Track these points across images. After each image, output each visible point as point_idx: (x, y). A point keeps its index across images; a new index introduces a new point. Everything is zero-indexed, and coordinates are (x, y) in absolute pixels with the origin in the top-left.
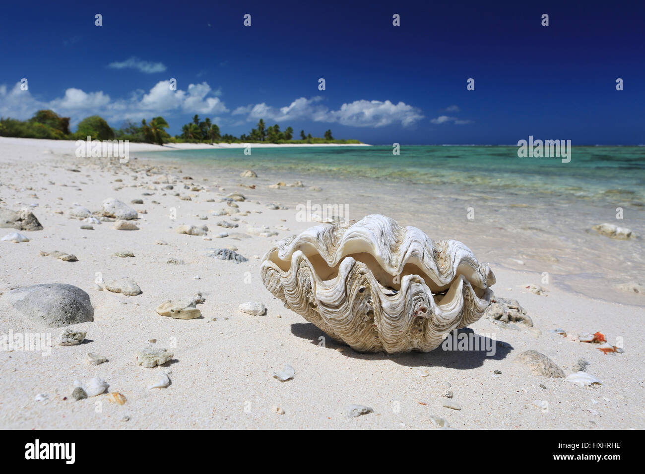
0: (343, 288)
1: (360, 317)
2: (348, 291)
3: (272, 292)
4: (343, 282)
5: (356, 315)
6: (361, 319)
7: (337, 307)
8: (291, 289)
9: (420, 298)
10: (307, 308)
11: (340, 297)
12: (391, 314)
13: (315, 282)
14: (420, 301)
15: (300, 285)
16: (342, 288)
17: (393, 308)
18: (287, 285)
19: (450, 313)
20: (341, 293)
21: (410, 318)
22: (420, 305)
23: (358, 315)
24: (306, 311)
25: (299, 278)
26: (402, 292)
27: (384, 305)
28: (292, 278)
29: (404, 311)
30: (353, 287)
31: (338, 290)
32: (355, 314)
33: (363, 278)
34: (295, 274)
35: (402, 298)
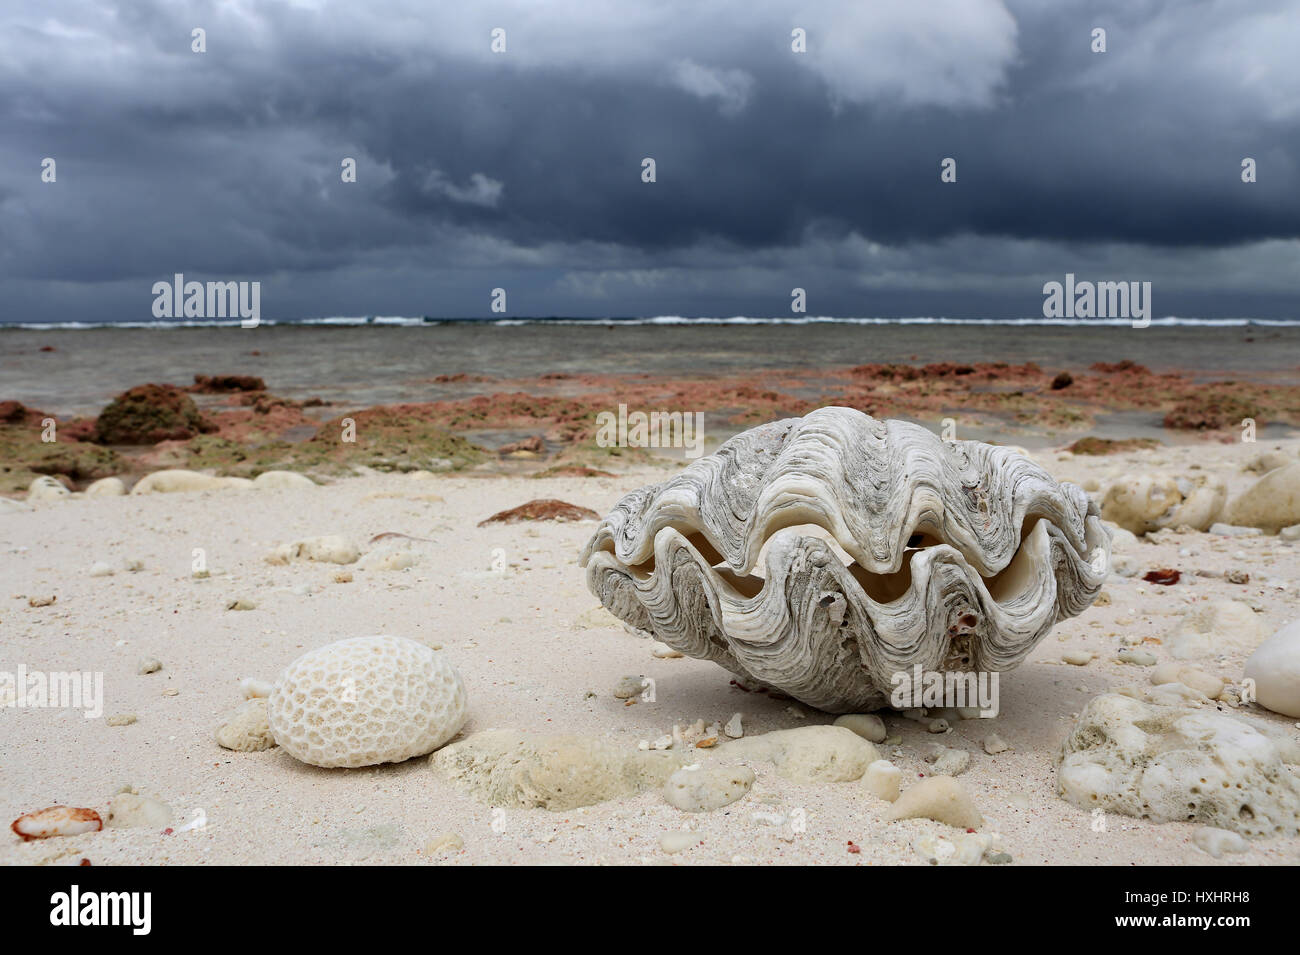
0: (784, 605)
1: (829, 653)
2: (796, 608)
3: (624, 618)
4: (781, 591)
5: (820, 653)
6: (831, 657)
7: (775, 646)
8: (665, 615)
9: (959, 596)
10: (707, 646)
11: (779, 626)
12: (898, 643)
13: (716, 596)
14: (959, 604)
15: (684, 602)
16: (779, 606)
17: (902, 629)
18: (654, 608)
19: (1029, 618)
20: (780, 618)
21: (940, 643)
22: (961, 613)
23: (824, 652)
24: (706, 651)
25: (679, 589)
26: (916, 592)
27: (880, 628)
28: (664, 591)
29: (926, 631)
30: (805, 599)
31: (771, 611)
32: (816, 652)
33: (824, 574)
34: (669, 581)
35: (920, 604)
